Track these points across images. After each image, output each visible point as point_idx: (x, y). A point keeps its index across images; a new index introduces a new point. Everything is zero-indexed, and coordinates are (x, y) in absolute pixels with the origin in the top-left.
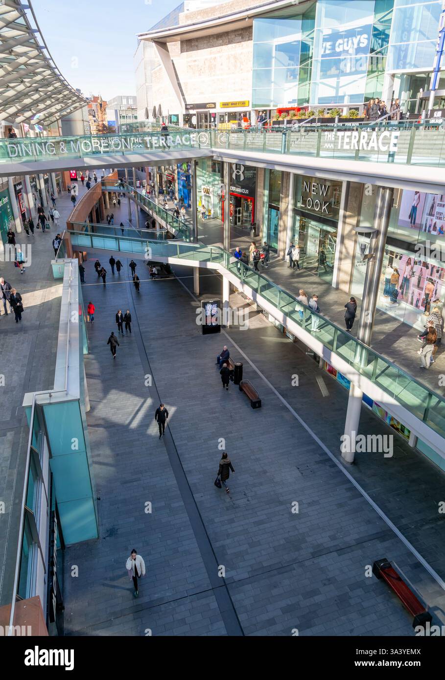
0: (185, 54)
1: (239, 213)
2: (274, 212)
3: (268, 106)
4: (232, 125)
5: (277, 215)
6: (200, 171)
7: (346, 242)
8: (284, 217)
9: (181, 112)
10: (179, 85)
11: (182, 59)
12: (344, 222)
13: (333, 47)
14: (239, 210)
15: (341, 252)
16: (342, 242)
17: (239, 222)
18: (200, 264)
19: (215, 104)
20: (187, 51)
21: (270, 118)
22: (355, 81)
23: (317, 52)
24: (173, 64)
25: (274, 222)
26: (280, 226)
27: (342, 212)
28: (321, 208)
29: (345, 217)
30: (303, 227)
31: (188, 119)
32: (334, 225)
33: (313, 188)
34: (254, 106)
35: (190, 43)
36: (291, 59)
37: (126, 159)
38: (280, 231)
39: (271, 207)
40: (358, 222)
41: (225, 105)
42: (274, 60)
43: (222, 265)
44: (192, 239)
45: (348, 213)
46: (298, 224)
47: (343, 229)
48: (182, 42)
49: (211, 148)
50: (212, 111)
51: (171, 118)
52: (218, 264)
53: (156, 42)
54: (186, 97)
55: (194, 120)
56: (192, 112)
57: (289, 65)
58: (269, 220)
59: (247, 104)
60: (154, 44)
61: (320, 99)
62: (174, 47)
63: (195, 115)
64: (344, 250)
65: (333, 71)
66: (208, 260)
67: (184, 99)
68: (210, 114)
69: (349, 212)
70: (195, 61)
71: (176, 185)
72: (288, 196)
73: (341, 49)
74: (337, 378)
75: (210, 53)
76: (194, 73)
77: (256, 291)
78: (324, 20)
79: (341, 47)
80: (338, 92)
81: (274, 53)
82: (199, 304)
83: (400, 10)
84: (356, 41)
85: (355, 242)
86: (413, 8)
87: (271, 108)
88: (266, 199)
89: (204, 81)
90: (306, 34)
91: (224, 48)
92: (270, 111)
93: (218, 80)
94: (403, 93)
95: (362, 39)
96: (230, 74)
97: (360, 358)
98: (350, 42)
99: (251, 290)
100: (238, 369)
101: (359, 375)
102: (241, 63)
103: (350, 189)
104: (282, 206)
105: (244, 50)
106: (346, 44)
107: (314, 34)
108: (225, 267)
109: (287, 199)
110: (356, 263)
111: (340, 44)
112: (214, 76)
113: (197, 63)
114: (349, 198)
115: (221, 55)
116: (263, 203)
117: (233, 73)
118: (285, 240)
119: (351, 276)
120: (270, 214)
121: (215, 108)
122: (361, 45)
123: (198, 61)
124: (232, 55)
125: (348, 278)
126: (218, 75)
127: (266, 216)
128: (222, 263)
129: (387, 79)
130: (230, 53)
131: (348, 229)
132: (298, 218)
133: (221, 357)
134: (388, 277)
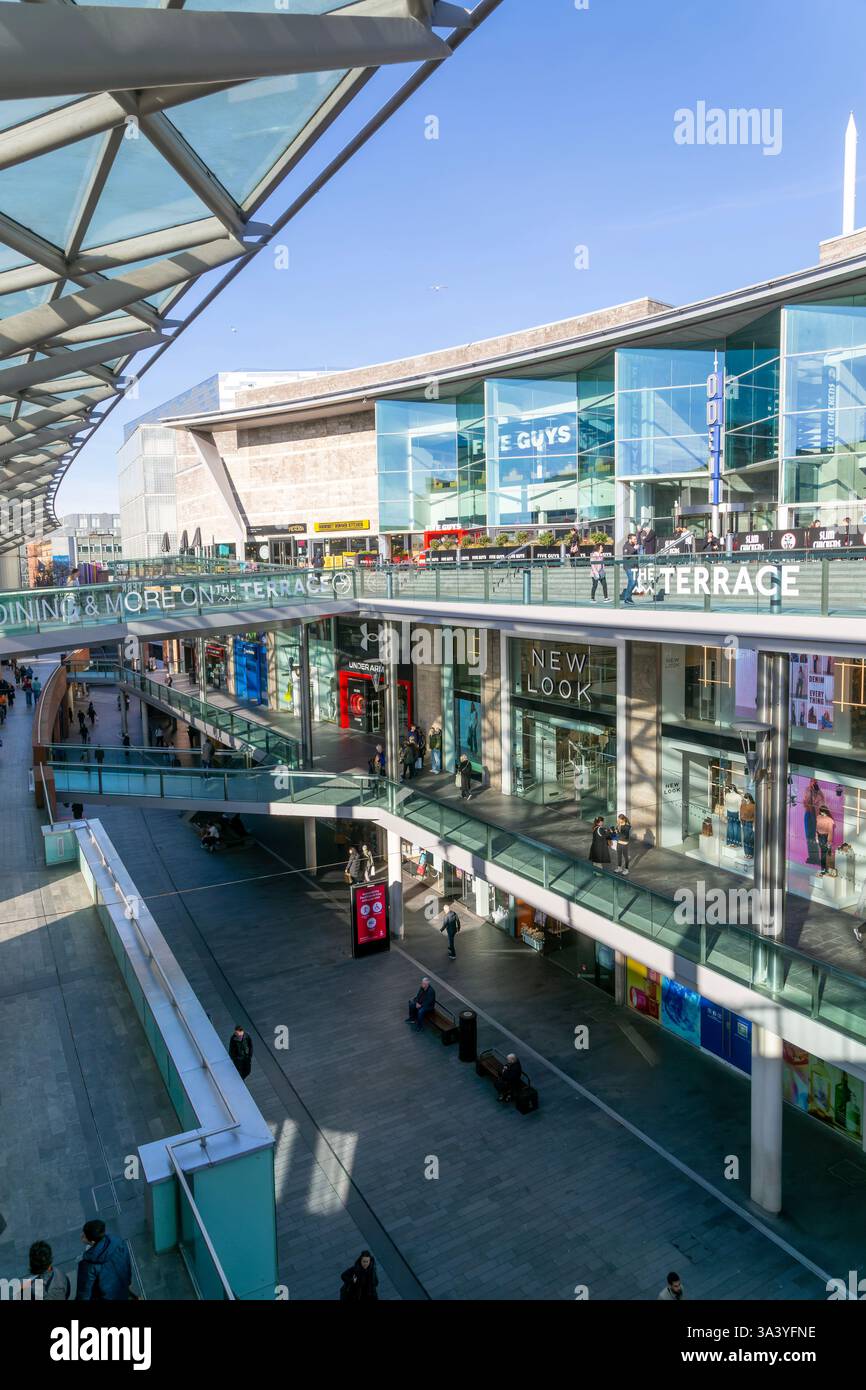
0: (247, 449)
1: (376, 711)
2: (465, 705)
3: (406, 528)
4: (348, 559)
5: (473, 709)
6: (284, 638)
7: (637, 752)
8: (491, 715)
9: (240, 540)
10: (236, 496)
11: (241, 460)
12: (629, 718)
13: (514, 440)
14: (376, 705)
15: (628, 772)
16: (629, 753)
17: (376, 726)
18: (338, 811)
19: (304, 525)
20: (250, 445)
21: (410, 548)
22: (553, 491)
23: (493, 449)
24: (224, 464)
25: (467, 721)
26: (485, 731)
27: (621, 699)
28: (574, 694)
29: (629, 707)
30: (528, 728)
31: (252, 550)
32: (608, 721)
33: (552, 660)
34: (382, 528)
35: (254, 432)
36: (436, 457)
37: (204, 621)
38: (485, 740)
39: (458, 695)
40: (659, 714)
41: (324, 527)
42: (410, 459)
43: (386, 809)
44: (301, 762)
45: (634, 701)
46: (519, 725)
47: (628, 730)
48: (241, 432)
49: (355, 597)
50: (298, 537)
51: (218, 549)
52: (377, 809)
53: (193, 431)
54: (249, 516)
55: (265, 553)
56: (259, 539)
57: (434, 467)
58: (457, 720)
59: (365, 526)
60: (190, 434)
61: (502, 517)
62: (225, 439)
63: (266, 543)
64: (633, 767)
65: (513, 475)
66: (355, 802)
67: (245, 519)
68: (296, 542)
69: (635, 697)
70: (266, 460)
71: (231, 666)
72: (498, 676)
73: (527, 445)
74: (660, 1021)
75: (294, 449)
76: (263, 478)
77: (479, 856)
78: (497, 405)
79: (527, 442)
80: (525, 506)
81: (410, 450)
82: (325, 895)
83: (624, 394)
84: (551, 435)
85: (659, 751)
86: (640, 394)
87: (411, 531)
88: (446, 683)
89: (282, 491)
90: (466, 423)
91: (319, 441)
92: (410, 536)
93: (309, 488)
94: (643, 508)
95: (561, 433)
96: (331, 479)
97: (766, 972)
98: (541, 436)
99: (468, 855)
100: (469, 1026)
101: (778, 1009)
102: (352, 463)
103: (634, 660)
104: (486, 694)
105: (356, 445)
106: (534, 439)
107: (485, 424)
108: (392, 812)
109: (496, 681)
110: (664, 789)
111: (524, 438)
112: (302, 482)
113: (269, 463)
114: (634, 674)
115: (313, 451)
116: (440, 691)
117: (338, 478)
118: (497, 755)
119: (658, 813)
120: (456, 709)
121: (305, 531)
122: (561, 440)
123: (272, 459)
124: (334, 451)
125: (652, 818)
126: (309, 481)
127: (450, 713)
128: (385, 805)
129: (620, 488)
130: (331, 448)
131: (637, 728)
132: (519, 713)
133: (418, 1005)
134: (733, 810)
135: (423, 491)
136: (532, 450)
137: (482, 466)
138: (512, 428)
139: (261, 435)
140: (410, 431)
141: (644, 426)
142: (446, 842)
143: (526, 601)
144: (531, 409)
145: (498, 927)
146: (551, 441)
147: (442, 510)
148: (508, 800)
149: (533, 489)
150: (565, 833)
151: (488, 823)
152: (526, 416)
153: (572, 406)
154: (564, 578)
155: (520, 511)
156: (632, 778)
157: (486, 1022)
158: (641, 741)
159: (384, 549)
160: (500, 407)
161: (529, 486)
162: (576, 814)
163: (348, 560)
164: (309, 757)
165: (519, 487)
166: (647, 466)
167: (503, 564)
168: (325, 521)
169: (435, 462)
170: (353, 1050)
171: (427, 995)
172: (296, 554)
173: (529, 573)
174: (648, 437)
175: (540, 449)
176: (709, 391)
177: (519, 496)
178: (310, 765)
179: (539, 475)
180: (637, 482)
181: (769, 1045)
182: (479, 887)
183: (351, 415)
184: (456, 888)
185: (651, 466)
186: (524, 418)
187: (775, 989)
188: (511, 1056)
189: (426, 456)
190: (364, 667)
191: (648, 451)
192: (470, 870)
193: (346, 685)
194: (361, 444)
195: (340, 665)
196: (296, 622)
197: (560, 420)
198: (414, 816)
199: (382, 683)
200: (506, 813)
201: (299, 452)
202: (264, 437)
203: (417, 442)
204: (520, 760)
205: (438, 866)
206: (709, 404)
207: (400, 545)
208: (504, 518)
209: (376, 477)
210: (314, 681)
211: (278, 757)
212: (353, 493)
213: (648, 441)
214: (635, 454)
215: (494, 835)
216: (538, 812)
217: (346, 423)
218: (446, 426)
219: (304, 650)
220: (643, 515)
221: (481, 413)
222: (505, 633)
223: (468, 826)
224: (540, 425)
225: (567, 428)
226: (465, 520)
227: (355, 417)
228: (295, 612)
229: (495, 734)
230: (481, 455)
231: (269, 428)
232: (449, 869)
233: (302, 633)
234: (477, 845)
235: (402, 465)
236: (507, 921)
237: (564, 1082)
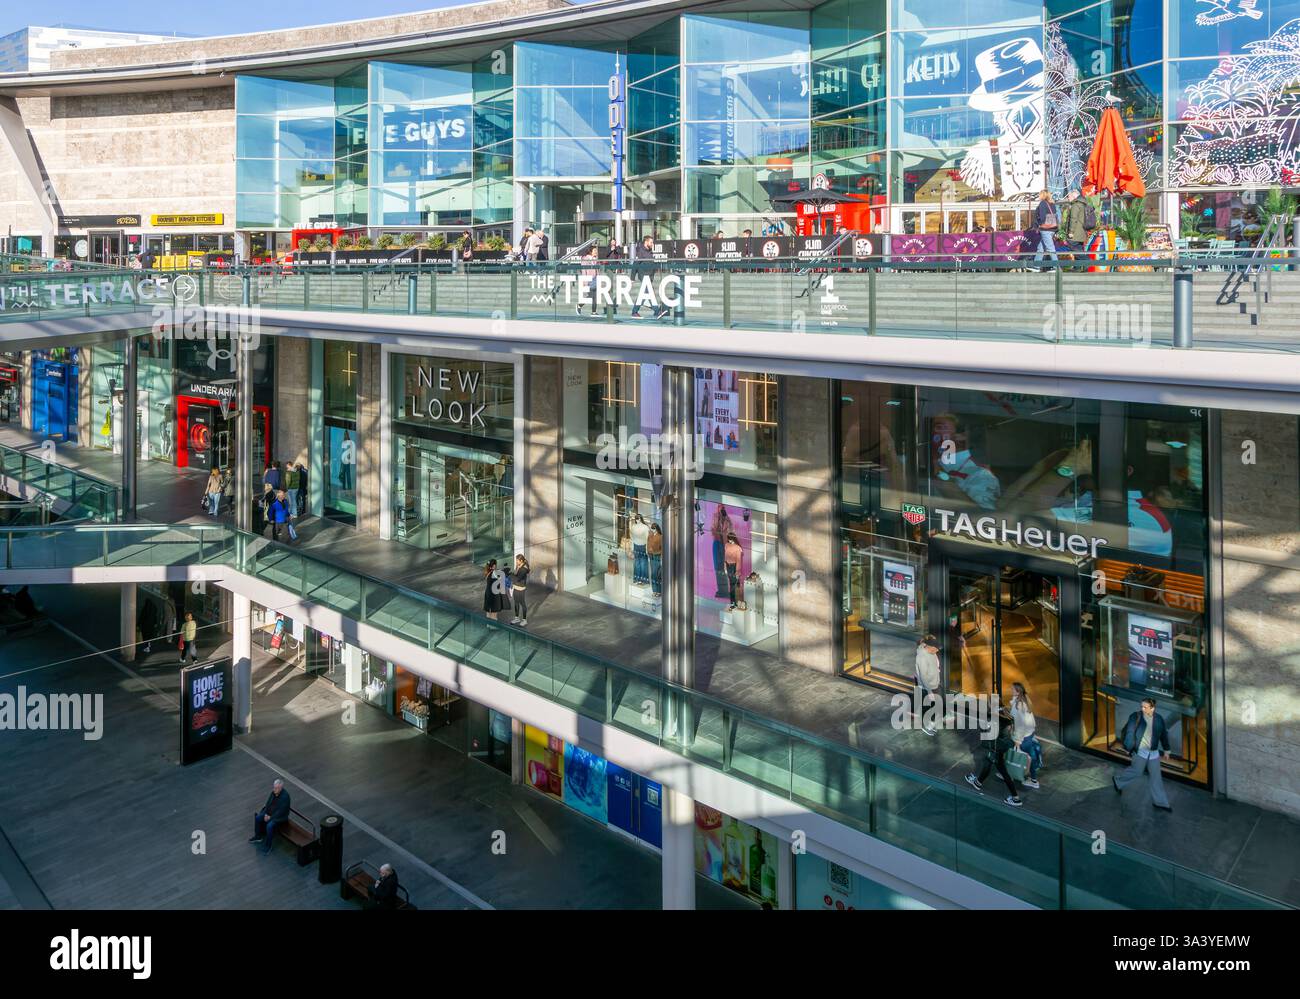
0: (62, 121)
1: (224, 444)
3: (271, 225)
4: (195, 259)
5: (347, 438)
7: (537, 482)
8: (369, 444)
9: (49, 232)
11: (54, 134)
12: (527, 443)
13: (401, 131)
14: (224, 437)
15: (527, 505)
16: (528, 483)
19: (138, 218)
20: (66, 117)
21: (274, 249)
22: (444, 190)
23: (378, 138)
24: (31, 138)
25: (339, 453)
27: (519, 422)
28: (466, 417)
29: (527, 431)
30: (413, 459)
31: (64, 245)
32: (504, 448)
33: (441, 379)
34: (239, 224)
35: (76, 102)
36: (309, 145)
38: (360, 475)
39: (328, 422)
40: (560, 438)
41: (164, 220)
42: (277, 145)
43: (232, 566)
44: (120, 513)
45: (533, 424)
46: (402, 456)
47: (527, 457)
48: (56, 100)
49: (202, 305)
50: (129, 231)
51: (16, 242)
52: (221, 566)
54: (61, 203)
55: (82, 249)
56: (75, 232)
57: (306, 156)
58: (326, 453)
59: (218, 220)
61: (386, 216)
62: (34, 108)
63: (85, 238)
64: (532, 499)
65: (400, 170)
66: (193, 559)
67: (57, 207)
68: (125, 238)
69: (534, 420)
70: (89, 135)
71: (27, 392)
72: (378, 398)
73: (416, 137)
74: (563, 799)
75: (129, 125)
76: (84, 158)
77: (351, 617)
78: (383, 91)
79: (416, 134)
80: (412, 205)
81: (277, 135)
82: (145, 683)
83: (523, 90)
84: (443, 128)
85: (560, 479)
86: (539, 91)
87: (276, 228)
88: (314, 408)
89: (110, 174)
90: (345, 109)
91: (162, 117)
92: (274, 234)
93: (147, 173)
94: (543, 213)
95: (454, 126)
96: (177, 164)
97: (676, 724)
98: (432, 128)
99: (337, 617)
100: (333, 834)
101: (689, 766)
102: (204, 146)
103: (533, 377)
104: (363, 420)
105: (210, 125)
106: (424, 131)
107: (368, 111)
108: (241, 570)
109: (375, 406)
110: (566, 523)
111: (413, 130)
112: (137, 165)
113: (94, 139)
114: (533, 393)
115: (153, 128)
116: (307, 418)
117: (185, 163)
118: (375, 492)
119: (560, 551)
120: (326, 439)
121: (138, 224)
122: (454, 134)
123: (97, 135)
124: (181, 131)
125: (553, 558)
126: (147, 164)
127: (318, 444)
128: (231, 561)
129: (519, 190)
130: (176, 127)
131: (536, 454)
132: (402, 442)
133: (267, 817)
134: (640, 542)
135: (293, 184)
136: (422, 143)
137: (364, 158)
138: (399, 118)
139: (83, 105)
140: (278, 112)
141: (545, 125)
142: (310, 602)
143: (412, 310)
144: (421, 98)
145: (373, 705)
146: (444, 135)
147: (314, 206)
148: (385, 546)
149: (422, 187)
150: (455, 581)
151: (361, 576)
152: (416, 105)
153: (466, 98)
154: (456, 286)
155: (407, 210)
156: (532, 513)
157: (356, 827)
158: (541, 469)
159: (241, 248)
160: (385, 94)
161: (418, 184)
162: (467, 558)
163: (193, 261)
164: (131, 506)
165: (407, 184)
166: (547, 168)
167: (385, 270)
168: (167, 212)
169: (308, 150)
170: (176, 890)
171: (280, 803)
172: (126, 252)
173: (415, 278)
174: (549, 137)
175: (431, 142)
176: (611, 93)
177: (407, 195)
178: (132, 516)
179: (430, 171)
180: (537, 184)
181: (681, 810)
182: (350, 658)
183: (204, 89)
184: (321, 661)
185: (552, 167)
186: (413, 108)
187: (685, 743)
188: (385, 867)
189: (298, 143)
190: (210, 390)
191: (549, 151)
192: (339, 636)
193: (185, 413)
194: (217, 125)
195: (179, 389)
196: (120, 335)
197: (454, 112)
198: (270, 573)
199: (232, 408)
200: (385, 561)
201: (136, 129)
202: (88, 108)
203: (284, 127)
204: (402, 498)
205: (298, 634)
206: (611, 106)
207: (261, 245)
208: (389, 218)
209: (233, 165)
210: (143, 410)
211: (87, 507)
212: (205, 181)
213: (549, 141)
214: (535, 154)
215: (369, 590)
216: (423, 558)
217: (200, 98)
218: (323, 111)
219: (131, 370)
220: (543, 220)
221: (363, 99)
222: (387, 347)
223: (338, 581)
224: (432, 116)
225: (461, 122)
226: (342, 219)
227: (212, 92)
228: (119, 322)
229: (373, 468)
230: (363, 145)
231: (96, 97)
232: (313, 636)
233: (128, 349)
234: (348, 603)
235: (269, 152)
236: (384, 696)
237: (450, 891)
